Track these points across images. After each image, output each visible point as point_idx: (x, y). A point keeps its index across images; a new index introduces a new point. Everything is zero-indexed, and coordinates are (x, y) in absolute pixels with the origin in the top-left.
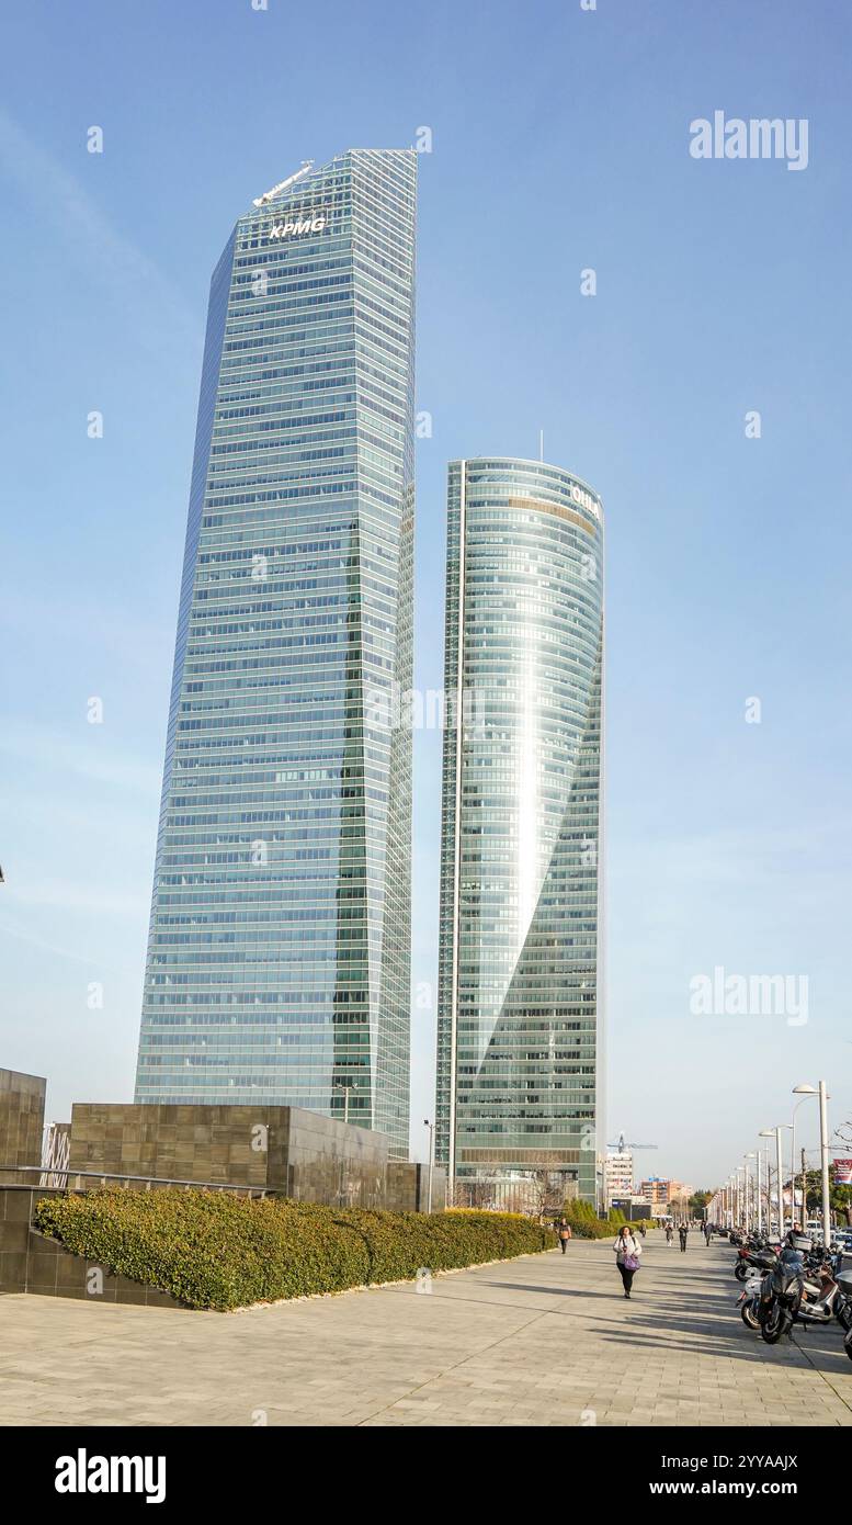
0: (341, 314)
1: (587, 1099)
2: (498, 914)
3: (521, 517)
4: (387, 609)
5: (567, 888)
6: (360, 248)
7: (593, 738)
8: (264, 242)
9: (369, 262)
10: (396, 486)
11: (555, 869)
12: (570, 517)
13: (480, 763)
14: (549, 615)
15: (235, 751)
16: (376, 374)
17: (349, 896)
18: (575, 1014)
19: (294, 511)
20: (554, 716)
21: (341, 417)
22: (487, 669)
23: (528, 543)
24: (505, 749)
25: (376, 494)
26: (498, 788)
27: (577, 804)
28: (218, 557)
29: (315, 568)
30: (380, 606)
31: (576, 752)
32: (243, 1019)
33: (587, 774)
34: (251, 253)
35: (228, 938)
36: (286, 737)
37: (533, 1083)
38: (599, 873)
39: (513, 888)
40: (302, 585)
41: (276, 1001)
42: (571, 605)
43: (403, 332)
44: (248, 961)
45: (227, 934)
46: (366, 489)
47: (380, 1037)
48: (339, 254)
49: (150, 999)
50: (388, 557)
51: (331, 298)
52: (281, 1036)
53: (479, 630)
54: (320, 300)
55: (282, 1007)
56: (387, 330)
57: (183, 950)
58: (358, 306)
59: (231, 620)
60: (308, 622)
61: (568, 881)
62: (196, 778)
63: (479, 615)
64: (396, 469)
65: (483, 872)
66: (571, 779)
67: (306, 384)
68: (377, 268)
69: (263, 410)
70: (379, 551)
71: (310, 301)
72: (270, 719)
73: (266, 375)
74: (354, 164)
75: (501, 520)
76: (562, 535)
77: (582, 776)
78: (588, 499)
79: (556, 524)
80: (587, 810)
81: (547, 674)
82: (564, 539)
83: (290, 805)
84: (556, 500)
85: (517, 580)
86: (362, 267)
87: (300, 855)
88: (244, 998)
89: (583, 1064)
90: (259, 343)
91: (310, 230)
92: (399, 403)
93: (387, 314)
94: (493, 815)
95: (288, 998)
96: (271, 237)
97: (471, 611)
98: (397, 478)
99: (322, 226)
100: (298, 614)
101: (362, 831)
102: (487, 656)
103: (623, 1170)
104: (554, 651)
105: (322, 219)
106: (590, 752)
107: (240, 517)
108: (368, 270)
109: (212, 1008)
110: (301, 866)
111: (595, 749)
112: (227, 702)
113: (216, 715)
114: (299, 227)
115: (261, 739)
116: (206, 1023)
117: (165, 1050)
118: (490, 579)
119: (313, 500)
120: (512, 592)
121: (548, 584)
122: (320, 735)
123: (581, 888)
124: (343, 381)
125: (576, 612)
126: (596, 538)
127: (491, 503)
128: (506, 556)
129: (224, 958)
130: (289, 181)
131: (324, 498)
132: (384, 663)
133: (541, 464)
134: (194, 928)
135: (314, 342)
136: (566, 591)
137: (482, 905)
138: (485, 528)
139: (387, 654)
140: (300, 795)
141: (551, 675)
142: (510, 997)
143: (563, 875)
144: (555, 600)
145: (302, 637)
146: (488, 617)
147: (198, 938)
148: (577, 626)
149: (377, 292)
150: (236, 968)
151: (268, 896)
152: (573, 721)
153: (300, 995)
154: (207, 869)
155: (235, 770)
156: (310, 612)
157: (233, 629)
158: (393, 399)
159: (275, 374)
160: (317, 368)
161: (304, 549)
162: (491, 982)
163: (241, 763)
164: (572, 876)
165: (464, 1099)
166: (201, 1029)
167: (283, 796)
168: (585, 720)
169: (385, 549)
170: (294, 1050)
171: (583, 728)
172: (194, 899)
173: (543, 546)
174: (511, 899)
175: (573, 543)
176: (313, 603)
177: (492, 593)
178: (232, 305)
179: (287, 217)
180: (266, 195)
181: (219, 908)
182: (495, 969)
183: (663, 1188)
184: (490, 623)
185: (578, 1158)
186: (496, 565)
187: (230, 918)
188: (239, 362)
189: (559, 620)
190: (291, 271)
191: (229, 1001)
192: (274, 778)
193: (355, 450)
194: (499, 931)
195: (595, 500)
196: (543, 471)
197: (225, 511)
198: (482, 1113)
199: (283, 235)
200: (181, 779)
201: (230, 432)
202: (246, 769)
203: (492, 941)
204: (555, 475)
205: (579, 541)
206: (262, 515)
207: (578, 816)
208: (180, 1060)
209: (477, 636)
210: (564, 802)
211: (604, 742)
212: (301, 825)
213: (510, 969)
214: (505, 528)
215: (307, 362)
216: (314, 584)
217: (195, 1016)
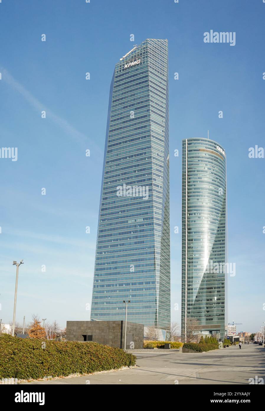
0: (145, 86)
1: (222, 311)
2: (198, 263)
3: (203, 154)
4: (160, 171)
5: (217, 255)
6: (151, 67)
7: (223, 215)
8: (123, 70)
9: (153, 71)
10: (163, 136)
11: (214, 250)
12: (216, 154)
13: (192, 222)
14: (211, 181)
15: (117, 215)
16: (156, 103)
17: (150, 254)
18: (219, 288)
19: (132, 145)
20: (213, 208)
21: (145, 116)
22: (194, 196)
23: (205, 161)
24: (199, 218)
25: (157, 138)
26: (197, 228)
27: (219, 232)
28: (111, 161)
29: (139, 161)
30: (158, 170)
31: (219, 218)
32: (120, 291)
33: (222, 224)
34: (119, 74)
35: (116, 268)
36: (131, 210)
37: (208, 307)
38: (225, 251)
39: (202, 255)
40: (135, 166)
41: (129, 285)
42: (217, 178)
43: (165, 92)
44: (121, 274)
45: (115, 267)
46: (154, 137)
47: (160, 294)
48: (144, 69)
49: (94, 286)
50: (161, 156)
51: (143, 82)
52: (131, 295)
53: (192, 185)
54: (139, 83)
55: (131, 287)
56: (159, 91)
57: (103, 272)
58: (150, 84)
59: (115, 179)
60: (137, 176)
61: (217, 253)
62: (106, 224)
63: (191, 181)
64: (163, 131)
65: (194, 251)
66: (218, 225)
67: (135, 108)
68: (156, 73)
69: (123, 118)
70: (158, 154)
71: (137, 84)
72: (127, 205)
73: (124, 108)
74: (148, 43)
75: (197, 155)
76: (214, 159)
77: (221, 225)
78: (222, 150)
79: (212, 156)
80: (222, 234)
81: (210, 197)
82: (215, 160)
83: (133, 229)
84: (212, 149)
85: (202, 171)
86: (151, 72)
87: (136, 243)
88: (121, 285)
89: (221, 302)
90: (122, 99)
91: (136, 64)
92: (164, 112)
93: (159, 86)
94: (196, 236)
95: (133, 284)
96: (125, 68)
97: (189, 180)
98: (163, 134)
99: (139, 62)
100: (134, 174)
101: (153, 235)
102: (194, 192)
103: (233, 330)
104: (212, 191)
105: (139, 60)
106: (223, 218)
107: (117, 149)
108: (153, 73)
109: (111, 288)
110: (136, 246)
111: (224, 217)
112: (114, 201)
113: (111, 206)
114: (133, 64)
115: (124, 211)
116: (110, 292)
117: (99, 300)
118: (194, 171)
119: (138, 142)
120: (200, 175)
121: (210, 172)
122: (141, 209)
123: (220, 255)
124: (146, 106)
125: (218, 180)
126: (224, 161)
127: (195, 150)
128: (199, 165)
129: (115, 274)
130: (130, 52)
131: (141, 140)
132: (160, 187)
133: (208, 139)
134: (106, 266)
135: (138, 96)
136: (216, 174)
137: (193, 260)
138: (193, 157)
139: (160, 184)
140: (135, 226)
141: (212, 197)
142: (201, 285)
143: (216, 251)
144: (213, 177)
145: (135, 181)
146: (194, 182)
147: (107, 269)
148: (219, 184)
149: (156, 80)
150: (118, 276)
151: (126, 255)
152: (218, 210)
153: (136, 283)
154: (109, 249)
155: (117, 221)
156: (137, 173)
157: (116, 181)
158: (161, 111)
159: (127, 107)
160: (139, 103)
161: (135, 155)
162: (196, 281)
163: (118, 218)
164: (218, 252)
165: (189, 313)
166: (109, 294)
167: (130, 227)
168: (221, 210)
169: (160, 154)
170: (135, 299)
171: (221, 212)
172: (106, 258)
173: (209, 162)
174: (201, 258)
175: (217, 161)
176: (138, 171)
177: (195, 175)
178: (114, 89)
179: (129, 61)
180: (124, 57)
181: (112, 260)
182: (197, 277)
183: (244, 334)
184: (195, 183)
185: (220, 327)
186: (196, 167)
187: (116, 262)
188: (116, 105)
189: (214, 182)
190: (131, 77)
191: (116, 286)
192: (128, 222)
193: (150, 125)
194: (198, 267)
195: (223, 150)
196: (209, 141)
197: (113, 148)
198: (194, 316)
199: (128, 67)
200: (101, 225)
201: (114, 125)
202: (120, 220)
203: (196, 270)
204: (212, 143)
205: (219, 161)
206: (123, 148)
207: (219, 236)
208: (103, 303)
209: (191, 187)
210: (216, 232)
211: (227, 215)
212: (136, 234)
213: (201, 277)
214: (198, 157)
215: (136, 102)
216: (138, 165)
217: (107, 290)
